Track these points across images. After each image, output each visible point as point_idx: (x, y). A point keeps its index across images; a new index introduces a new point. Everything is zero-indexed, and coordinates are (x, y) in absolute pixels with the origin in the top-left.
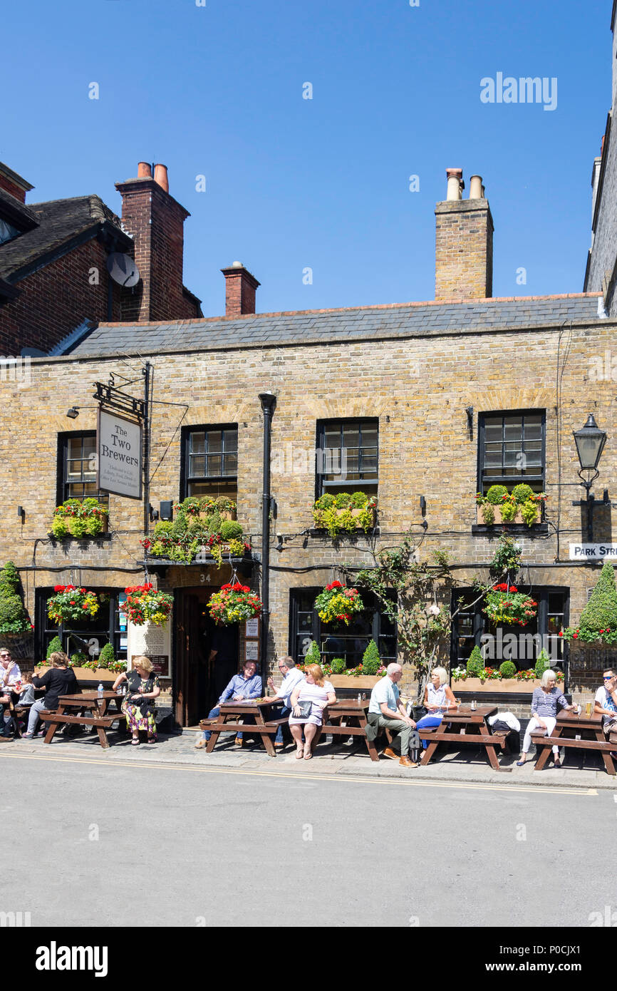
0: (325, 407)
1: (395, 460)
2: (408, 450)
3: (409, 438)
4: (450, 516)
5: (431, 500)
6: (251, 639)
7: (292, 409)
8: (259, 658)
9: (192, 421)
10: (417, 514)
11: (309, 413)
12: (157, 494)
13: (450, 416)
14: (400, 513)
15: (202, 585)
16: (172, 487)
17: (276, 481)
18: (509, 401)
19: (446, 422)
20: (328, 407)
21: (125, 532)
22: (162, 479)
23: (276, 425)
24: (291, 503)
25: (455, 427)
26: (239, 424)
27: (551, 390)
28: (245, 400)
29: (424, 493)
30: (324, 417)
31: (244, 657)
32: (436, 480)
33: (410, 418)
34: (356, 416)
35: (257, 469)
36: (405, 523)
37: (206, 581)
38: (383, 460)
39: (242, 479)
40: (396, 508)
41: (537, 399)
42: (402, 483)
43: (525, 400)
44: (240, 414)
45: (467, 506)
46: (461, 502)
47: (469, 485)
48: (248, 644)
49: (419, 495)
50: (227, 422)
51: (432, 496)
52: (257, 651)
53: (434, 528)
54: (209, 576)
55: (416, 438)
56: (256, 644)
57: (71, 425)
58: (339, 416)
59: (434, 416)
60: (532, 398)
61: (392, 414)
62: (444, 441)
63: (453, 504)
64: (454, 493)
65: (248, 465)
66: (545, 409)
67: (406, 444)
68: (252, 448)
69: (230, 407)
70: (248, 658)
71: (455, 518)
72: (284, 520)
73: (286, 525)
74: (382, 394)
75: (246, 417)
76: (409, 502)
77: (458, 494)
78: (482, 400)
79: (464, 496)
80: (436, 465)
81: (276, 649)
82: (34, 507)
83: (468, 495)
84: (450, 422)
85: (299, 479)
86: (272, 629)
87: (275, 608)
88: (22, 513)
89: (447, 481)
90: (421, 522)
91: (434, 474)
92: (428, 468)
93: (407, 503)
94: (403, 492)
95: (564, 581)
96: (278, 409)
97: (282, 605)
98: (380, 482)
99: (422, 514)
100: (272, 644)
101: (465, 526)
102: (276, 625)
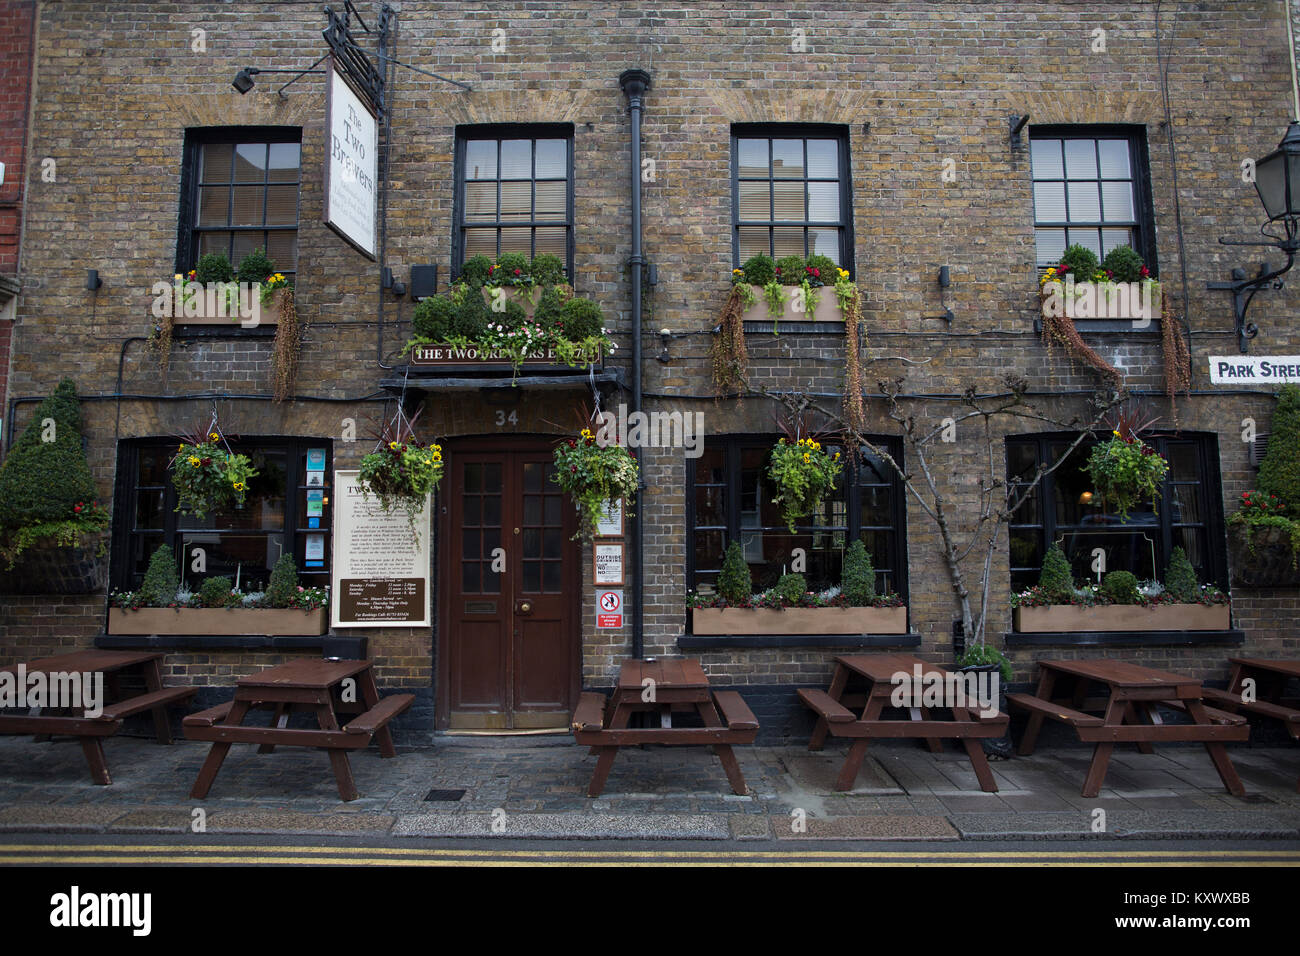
0: (745, 102)
1: (884, 201)
2: (907, 184)
3: (905, 163)
4: (992, 304)
5: (956, 274)
6: (608, 540)
7: (682, 102)
8: (624, 578)
9: (477, 116)
10: (932, 300)
11: (714, 111)
12: (402, 252)
13: (978, 129)
14: (900, 296)
15: (500, 431)
16: (435, 239)
17: (654, 231)
18: (1080, 109)
19: (971, 139)
20: (752, 103)
21: (330, 324)
22: (412, 222)
23: (652, 130)
24: (685, 274)
25: (988, 149)
26: (578, 125)
27: (1152, 96)
28: (589, 82)
29: (944, 261)
30: (745, 119)
31: (593, 577)
32: (962, 240)
33: (907, 129)
34: (806, 120)
35: (615, 209)
36: (909, 315)
37: (507, 424)
38: (860, 200)
39: (584, 227)
40: (891, 288)
41: (1129, 109)
42: (900, 243)
43: (1109, 109)
44: (578, 108)
45: (1022, 286)
46: (1009, 281)
47: (1022, 249)
48: (601, 550)
49: (933, 265)
50: (554, 121)
51: (956, 267)
52: (619, 564)
53: (964, 325)
54: (514, 414)
55: (920, 165)
56: (617, 550)
57: (216, 116)
58: (774, 120)
59: (950, 129)
60: (1120, 107)
61: (873, 120)
62: (971, 171)
63: (996, 282)
64: (998, 262)
65: (594, 202)
66: (1143, 127)
67: (903, 175)
68: (603, 170)
69: (559, 94)
70: (600, 579)
71: (1001, 308)
72: (673, 305)
73: (675, 314)
74: (851, 86)
75: (589, 112)
76: (914, 277)
77: (1004, 266)
78: (1033, 104)
79: (1015, 269)
80: (960, 213)
81: (661, 560)
82: (124, 273)
83: (1022, 268)
84: (979, 140)
85: (699, 230)
86: (651, 520)
87: (657, 476)
88: (97, 284)
89: (983, 241)
90: (940, 313)
91: (957, 229)
92: (946, 218)
93: (911, 279)
94: (902, 260)
95: (1207, 422)
96: (654, 102)
97: (670, 471)
98: (858, 239)
99: (942, 299)
100: (652, 550)
101: (1021, 322)
102: (659, 510)
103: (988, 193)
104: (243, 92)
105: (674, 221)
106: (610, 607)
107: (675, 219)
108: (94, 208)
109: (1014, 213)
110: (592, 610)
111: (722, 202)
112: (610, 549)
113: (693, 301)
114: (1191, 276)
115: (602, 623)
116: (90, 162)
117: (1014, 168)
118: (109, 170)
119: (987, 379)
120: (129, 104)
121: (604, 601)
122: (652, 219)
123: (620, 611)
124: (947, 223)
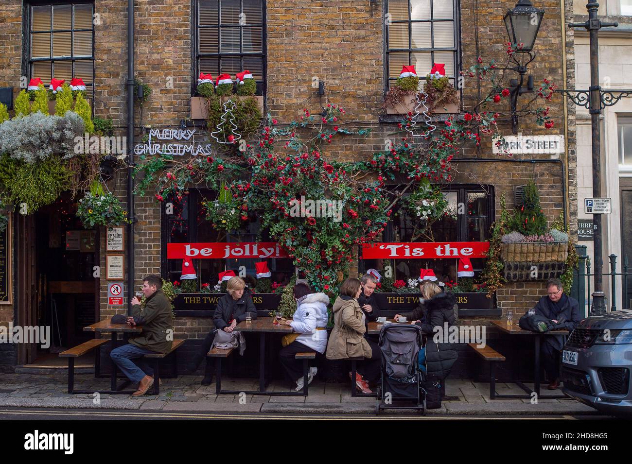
1: (286, 40)
2: (302, 29)
3: (301, 15)
4: (354, 105)
5: (330, 86)
6: (115, 253)
8: (124, 275)
10: (315, 103)
14: (295, 101)
16: (12, 71)
17: (142, 63)
25: (356, 3)
29: (323, 78)
31: (106, 276)
32: (335, 64)
35: (120, 50)
36: (300, 113)
38: (271, 39)
39: (100, 61)
40: (288, 95)
42: (296, 66)
45: (372, 93)
46: (365, 89)
48: (110, 259)
49: (315, 80)
52: (121, 268)
56: (120, 259)
62: (344, 19)
63: (356, 90)
64: (358, 78)
65: (107, 45)
67: (299, 22)
70: (110, 276)
71: (359, 107)
72: (154, 109)
73: (156, 116)
76: (304, 89)
77: (362, 80)
79: (369, 81)
80: (335, 46)
81: (146, 265)
83: (373, 81)
86: (140, 241)
87: (144, 215)
89: (349, 64)
90: (319, 111)
91: (332, 57)
92: (326, 49)
93: (302, 90)
94: (297, 77)
95: (488, 178)
97: (152, 211)
98: (270, 65)
99: (321, 102)
100: (141, 259)
101: (371, 116)
102: (145, 235)
103: (353, 32)
106: (116, 293)
107: (156, 55)
109: (371, 45)
110: (106, 295)
111: (185, 43)
112: (117, 258)
113: (165, 106)
114: (484, 84)
115: (111, 302)
117: (372, 15)
119: (348, 152)
121: (113, 289)
122: (141, 55)
123: (122, 295)
124: (327, 53)
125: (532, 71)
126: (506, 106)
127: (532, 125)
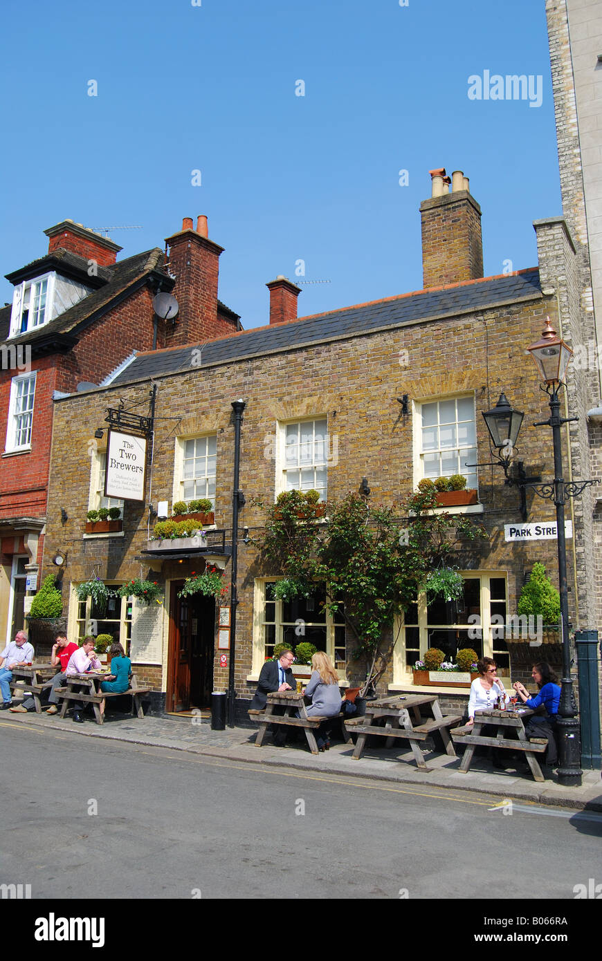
0: (283, 408)
1: (341, 451)
2: (352, 441)
3: (352, 430)
4: (390, 503)
6: (224, 628)
7: (258, 412)
8: (229, 646)
9: (183, 431)
11: (270, 415)
12: (157, 496)
13: (387, 406)
16: (168, 490)
17: (244, 478)
18: (440, 387)
19: (384, 412)
20: (286, 408)
22: (160, 482)
23: (245, 429)
25: (392, 416)
26: (218, 430)
27: (479, 371)
28: (223, 409)
30: (283, 417)
31: (218, 645)
32: (377, 468)
33: (354, 411)
34: (308, 415)
35: (231, 470)
39: (219, 479)
42: (348, 473)
43: (455, 385)
44: (219, 422)
45: (405, 491)
46: (399, 489)
47: (406, 470)
48: (221, 632)
50: (209, 431)
51: (373, 484)
52: (227, 639)
55: (359, 430)
56: (227, 633)
59: (374, 408)
60: (460, 381)
61: (338, 409)
62: (383, 430)
64: (394, 479)
65: (224, 466)
66: (473, 391)
67: (351, 436)
68: (226, 450)
69: (212, 416)
70: (220, 646)
72: (250, 514)
73: (251, 519)
74: (329, 392)
75: (223, 423)
77: (397, 480)
78: (415, 387)
79: (402, 481)
80: (376, 453)
82: (74, 512)
83: (405, 481)
84: (387, 411)
85: (263, 476)
87: (243, 597)
88: (65, 519)
89: (387, 468)
91: (375, 462)
92: (370, 457)
96: (247, 414)
97: (248, 595)
98: (329, 473)
103: (390, 441)
104: (101, 438)
105: (253, 472)
108: (66, 486)
112: (225, 632)
113: (258, 512)
116: (66, 468)
117: (404, 425)
118: (71, 470)
120: (78, 441)
121: (222, 658)
122: (244, 472)
124: (370, 460)
125: (540, 461)
126: (516, 496)
127: (541, 513)
